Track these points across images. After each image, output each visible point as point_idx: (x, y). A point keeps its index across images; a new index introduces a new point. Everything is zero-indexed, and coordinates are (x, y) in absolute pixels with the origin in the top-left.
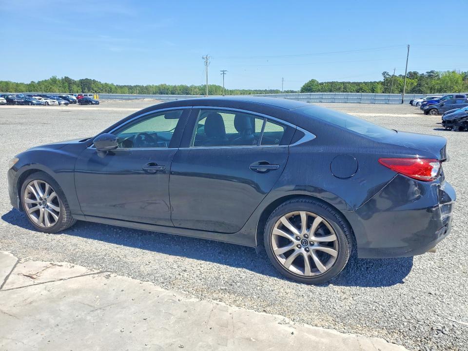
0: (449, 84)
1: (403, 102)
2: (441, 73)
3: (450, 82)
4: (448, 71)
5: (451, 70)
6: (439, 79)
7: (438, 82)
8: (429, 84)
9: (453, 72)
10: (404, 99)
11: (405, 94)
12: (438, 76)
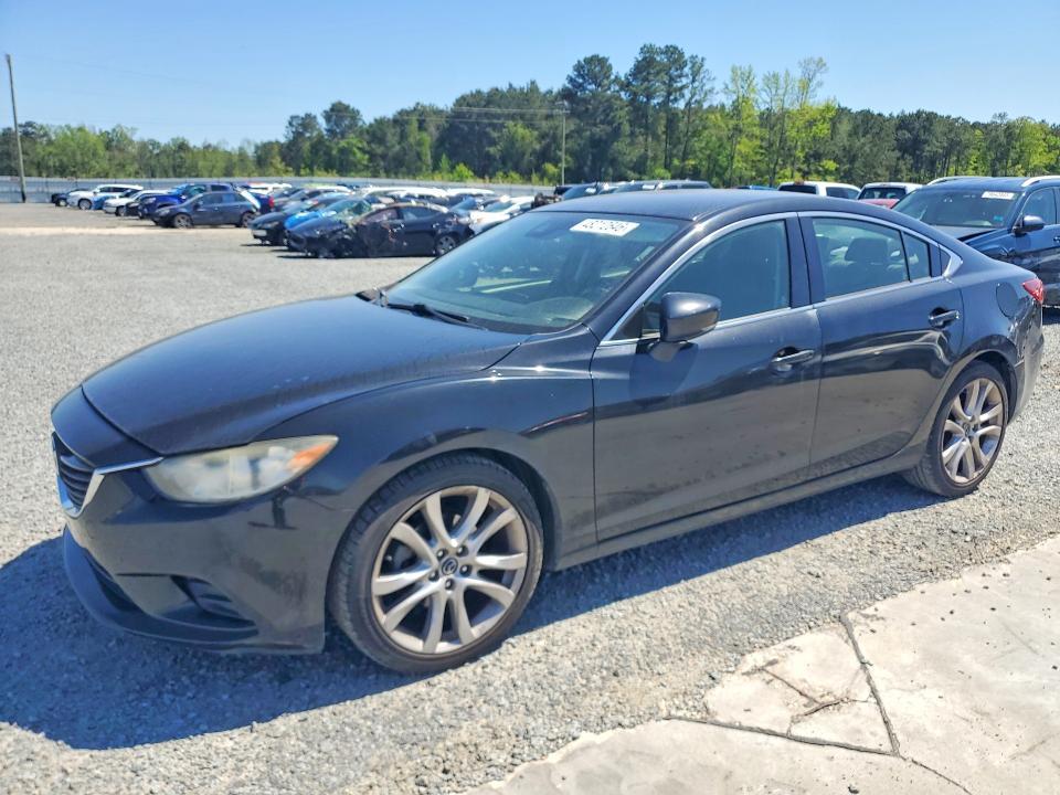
0: (79, 158)
1: (24, 198)
2: (53, 129)
3: (78, 153)
4: (68, 127)
5: (74, 125)
6: (50, 142)
7: (51, 149)
8: (32, 155)
9: (81, 129)
10: (26, 190)
11: (25, 179)
12: (46, 134)
